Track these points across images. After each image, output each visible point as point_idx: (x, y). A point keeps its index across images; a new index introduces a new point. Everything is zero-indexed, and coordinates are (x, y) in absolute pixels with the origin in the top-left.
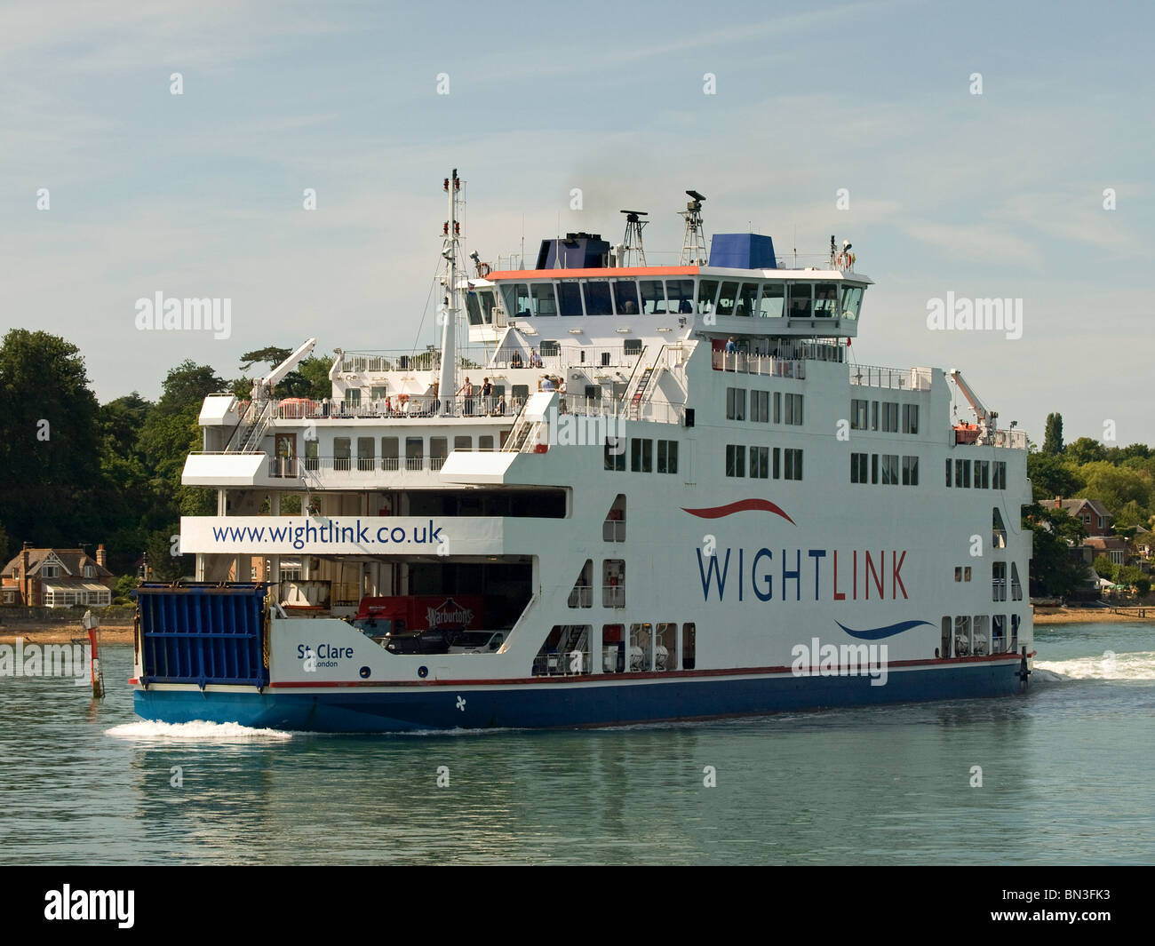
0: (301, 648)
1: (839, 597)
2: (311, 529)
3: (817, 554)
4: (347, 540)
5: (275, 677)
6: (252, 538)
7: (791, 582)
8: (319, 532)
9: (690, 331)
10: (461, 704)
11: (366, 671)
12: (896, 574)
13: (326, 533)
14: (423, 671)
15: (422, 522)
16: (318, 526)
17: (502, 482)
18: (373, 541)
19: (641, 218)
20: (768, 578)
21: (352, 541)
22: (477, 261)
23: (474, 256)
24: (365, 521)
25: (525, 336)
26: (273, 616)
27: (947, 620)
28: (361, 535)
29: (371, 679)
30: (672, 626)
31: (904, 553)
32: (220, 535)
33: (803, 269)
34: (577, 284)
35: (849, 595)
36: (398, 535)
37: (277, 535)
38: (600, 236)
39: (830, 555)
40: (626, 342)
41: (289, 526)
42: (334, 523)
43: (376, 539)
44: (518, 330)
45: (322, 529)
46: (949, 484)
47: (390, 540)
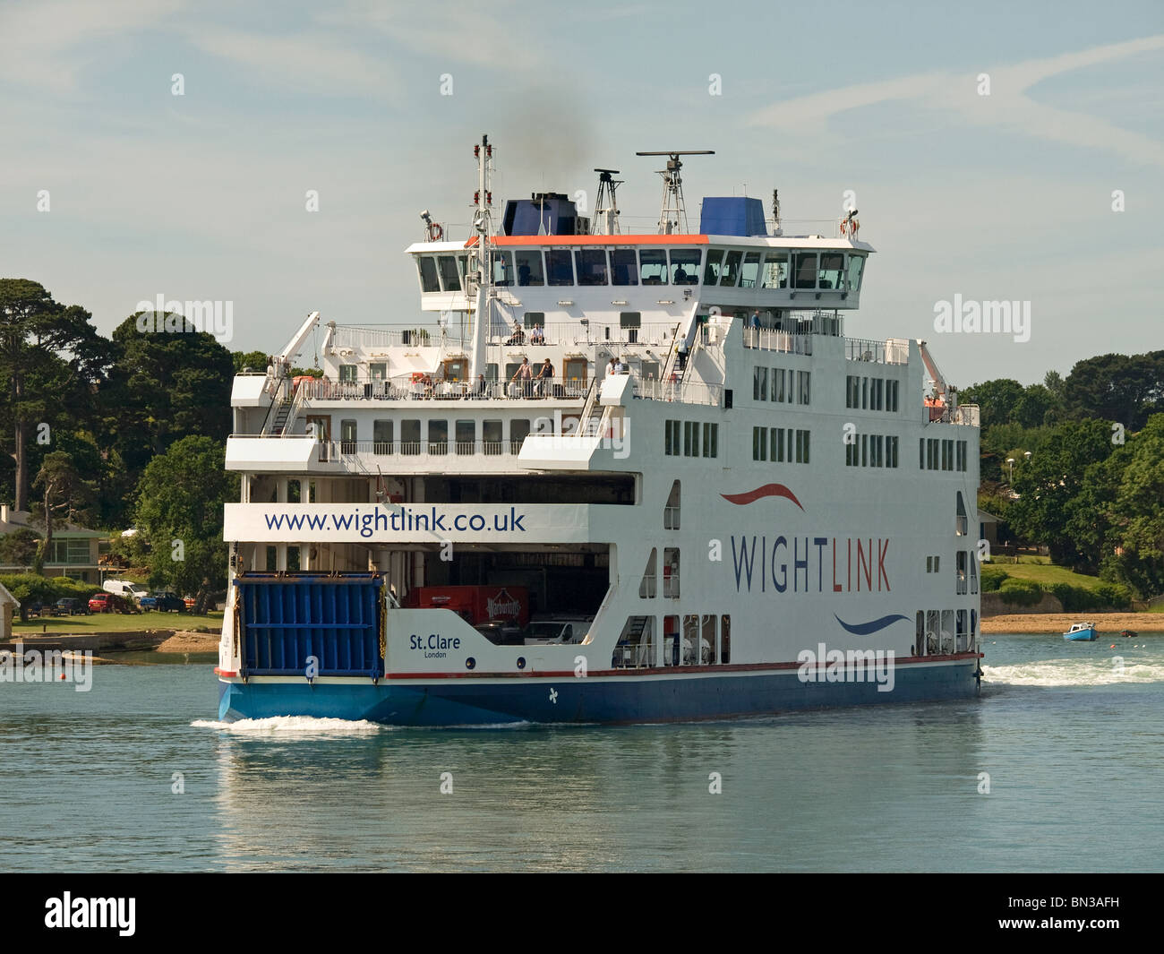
0: (414, 638)
1: (838, 588)
2: (381, 516)
3: (821, 542)
4: (422, 528)
5: (389, 668)
6: (312, 527)
7: (801, 571)
8: (389, 520)
9: (696, 304)
10: (553, 696)
11: (471, 662)
12: (881, 564)
13: (398, 521)
14: (522, 662)
15: (503, 509)
16: (388, 514)
17: (587, 468)
18: (450, 529)
19: (614, 177)
20: (784, 568)
21: (427, 529)
22: (429, 221)
23: (426, 216)
24: (441, 508)
25: (510, 308)
26: (388, 605)
27: (921, 614)
28: (437, 522)
29: (477, 670)
30: (713, 617)
31: (887, 541)
32: (273, 522)
33: (808, 237)
34: (569, 252)
35: (845, 587)
36: (477, 523)
37: (341, 522)
38: (566, 196)
39: (830, 542)
40: (622, 315)
41: (355, 513)
42: (406, 510)
43: (453, 526)
44: (499, 300)
45: (393, 516)
46: (922, 467)
47: (469, 528)
